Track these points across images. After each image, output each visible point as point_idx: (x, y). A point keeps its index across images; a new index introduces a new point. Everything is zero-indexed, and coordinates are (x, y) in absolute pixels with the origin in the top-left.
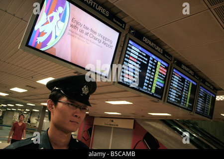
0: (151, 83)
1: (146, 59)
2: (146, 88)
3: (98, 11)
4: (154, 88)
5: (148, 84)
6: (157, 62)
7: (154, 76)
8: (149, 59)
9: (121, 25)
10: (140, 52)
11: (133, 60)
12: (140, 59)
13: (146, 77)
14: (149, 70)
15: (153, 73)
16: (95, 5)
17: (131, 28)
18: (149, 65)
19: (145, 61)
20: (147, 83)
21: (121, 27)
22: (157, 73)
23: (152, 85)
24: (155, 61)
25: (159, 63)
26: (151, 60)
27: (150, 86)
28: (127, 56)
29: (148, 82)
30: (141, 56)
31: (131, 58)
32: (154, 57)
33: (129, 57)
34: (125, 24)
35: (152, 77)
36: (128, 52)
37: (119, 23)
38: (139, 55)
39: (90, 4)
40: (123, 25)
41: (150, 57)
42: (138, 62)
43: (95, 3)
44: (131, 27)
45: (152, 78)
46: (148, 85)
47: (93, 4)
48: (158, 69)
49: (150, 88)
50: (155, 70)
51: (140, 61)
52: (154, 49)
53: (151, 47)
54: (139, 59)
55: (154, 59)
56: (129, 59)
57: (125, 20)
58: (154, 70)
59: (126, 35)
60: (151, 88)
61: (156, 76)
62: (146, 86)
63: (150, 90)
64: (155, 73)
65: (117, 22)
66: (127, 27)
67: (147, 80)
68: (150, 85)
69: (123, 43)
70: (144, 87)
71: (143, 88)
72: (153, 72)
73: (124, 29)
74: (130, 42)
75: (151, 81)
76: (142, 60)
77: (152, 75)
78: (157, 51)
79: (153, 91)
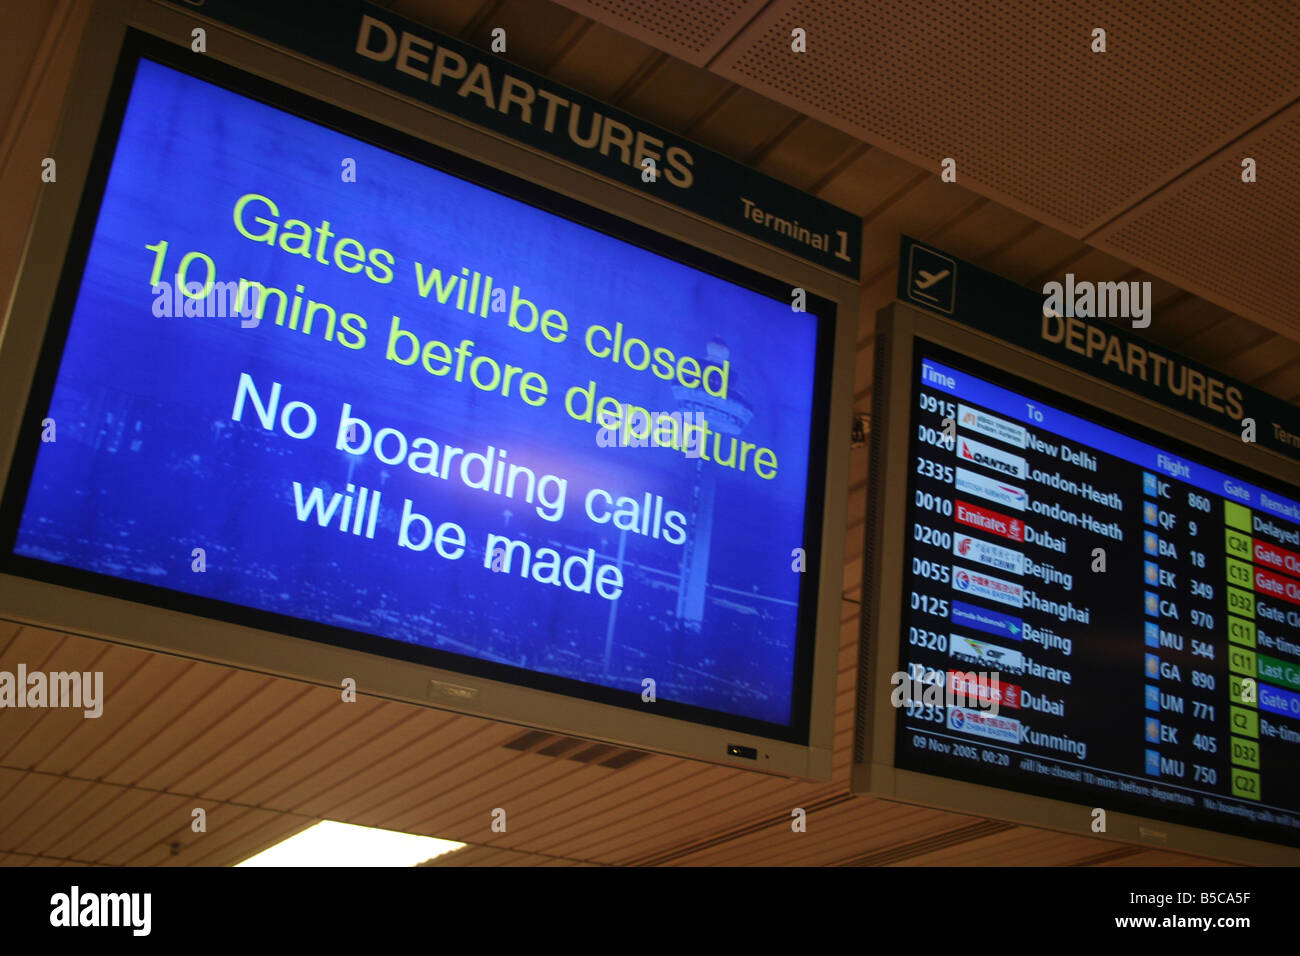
0: (1204, 710)
1: (1112, 501)
2: (1170, 767)
3: (590, 159)
4: (1245, 755)
5: (1186, 724)
6: (1218, 502)
7: (1219, 637)
8: (1135, 497)
9: (819, 242)
10: (1039, 446)
11: (993, 525)
12: (1055, 512)
13: (1152, 665)
14: (1162, 592)
15: (1202, 619)
16: (563, 115)
17: (914, 254)
18: (1151, 542)
19: (1103, 514)
20: (1165, 717)
21: (828, 260)
22: (1240, 603)
23: (1221, 729)
24: (1195, 501)
25: (1237, 516)
26: (1160, 503)
27: (1201, 742)
28: (925, 500)
29: (1176, 704)
30: (1056, 481)
31: (976, 519)
32: (1178, 469)
33: (946, 507)
34: (854, 225)
35: (1205, 651)
36: (926, 467)
37: (798, 233)
38: (1042, 477)
39: (515, 109)
40: (835, 244)
41: (1138, 471)
42: (1045, 540)
43: (554, 101)
44: (906, 241)
45: (1203, 665)
46: (1185, 736)
47: (540, 106)
48: (1238, 573)
49: (1204, 758)
50: (1220, 584)
51: (1056, 529)
52: (1162, 395)
53: (1130, 382)
54: (1042, 508)
55: (1179, 488)
56: (950, 525)
57: (846, 191)
58: (1203, 590)
59: (885, 318)
60: (1221, 761)
61: (1242, 632)
62: (1165, 750)
63: (1210, 776)
64: (1218, 607)
65: (781, 224)
66: (877, 253)
67: (1165, 686)
68: (1205, 727)
69: (866, 404)
70: (1152, 758)
71: (1138, 766)
72: (1201, 604)
73: (852, 270)
74: (932, 375)
75: (1203, 695)
76: (1070, 518)
77: (1202, 634)
78: (1191, 407)
79: (1246, 783)
